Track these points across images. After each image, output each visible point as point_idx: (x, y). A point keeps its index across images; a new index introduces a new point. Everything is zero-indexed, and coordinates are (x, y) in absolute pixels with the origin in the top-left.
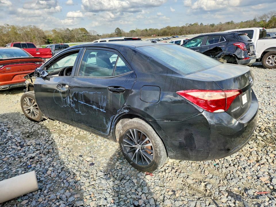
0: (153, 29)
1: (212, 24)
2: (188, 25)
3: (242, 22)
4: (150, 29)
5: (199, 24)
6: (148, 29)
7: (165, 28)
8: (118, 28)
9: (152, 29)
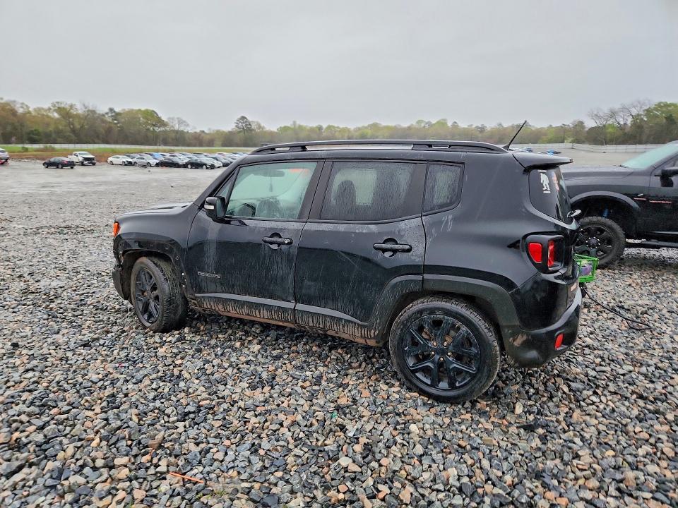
0: (338, 127)
1: (480, 126)
2: (423, 125)
3: (551, 126)
4: (329, 127)
5: (450, 124)
6: (325, 126)
7: (366, 128)
8: (243, 118)
9: (334, 127)
